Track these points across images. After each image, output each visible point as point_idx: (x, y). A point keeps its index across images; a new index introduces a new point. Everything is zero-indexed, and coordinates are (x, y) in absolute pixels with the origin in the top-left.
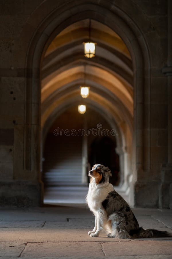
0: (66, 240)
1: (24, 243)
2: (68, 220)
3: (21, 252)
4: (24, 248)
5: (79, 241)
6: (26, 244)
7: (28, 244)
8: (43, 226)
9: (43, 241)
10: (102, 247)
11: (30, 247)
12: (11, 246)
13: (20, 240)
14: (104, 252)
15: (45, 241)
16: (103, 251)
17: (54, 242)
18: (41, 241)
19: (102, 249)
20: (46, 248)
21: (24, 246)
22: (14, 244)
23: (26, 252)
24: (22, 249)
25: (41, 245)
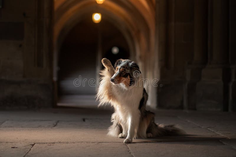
0: (82, 141)
1: (31, 143)
2: (84, 120)
3: (25, 154)
4: (29, 150)
5: (99, 142)
6: (33, 145)
7: (35, 145)
8: (55, 126)
9: (54, 142)
10: (128, 148)
11: (37, 149)
12: (13, 147)
13: (25, 140)
14: (132, 154)
15: (57, 141)
16: (130, 153)
17: (67, 143)
18: (52, 142)
19: (129, 151)
20: (57, 150)
21: (30, 147)
22: (18, 145)
23: (32, 154)
24: (27, 151)
25: (52, 146)
